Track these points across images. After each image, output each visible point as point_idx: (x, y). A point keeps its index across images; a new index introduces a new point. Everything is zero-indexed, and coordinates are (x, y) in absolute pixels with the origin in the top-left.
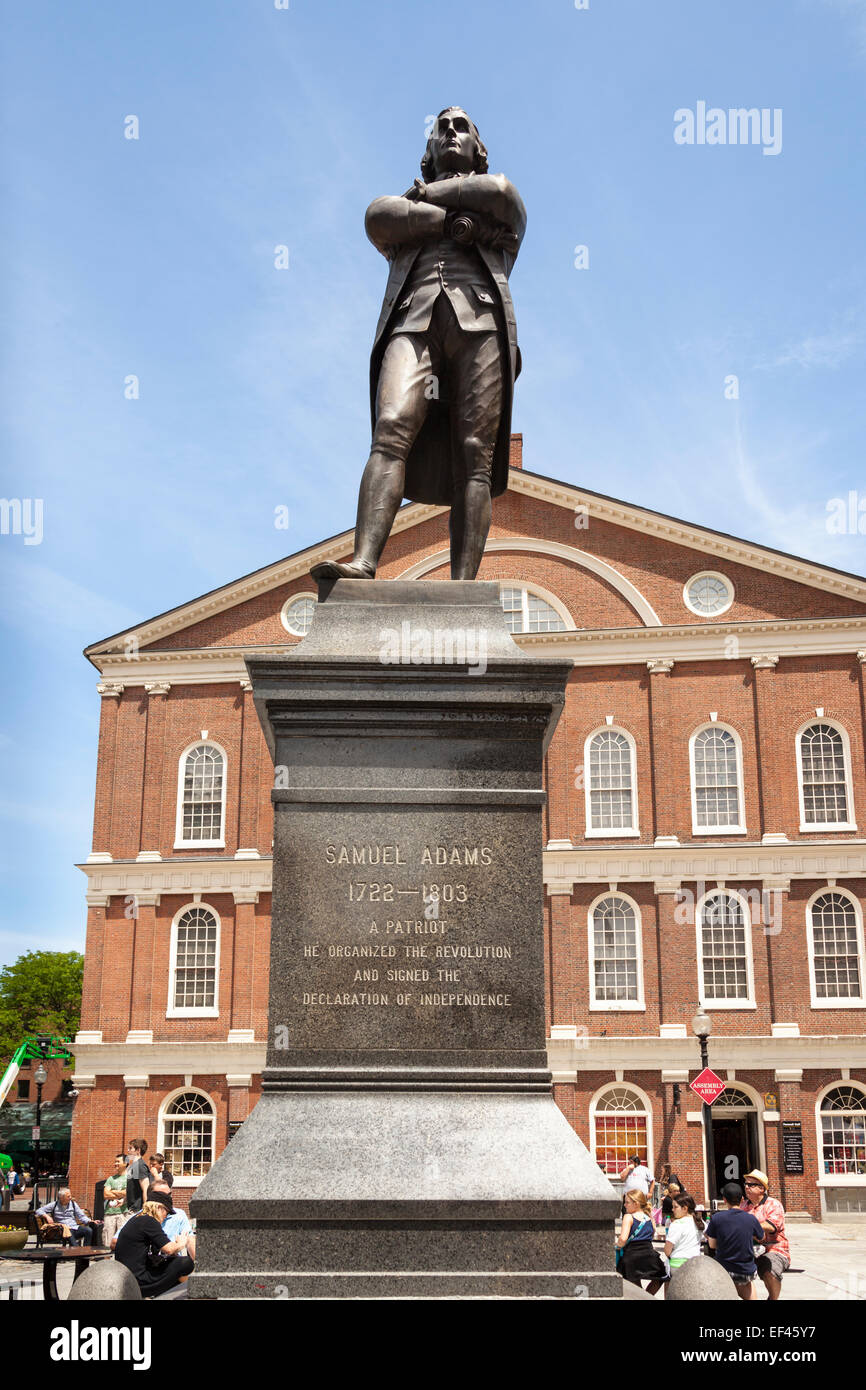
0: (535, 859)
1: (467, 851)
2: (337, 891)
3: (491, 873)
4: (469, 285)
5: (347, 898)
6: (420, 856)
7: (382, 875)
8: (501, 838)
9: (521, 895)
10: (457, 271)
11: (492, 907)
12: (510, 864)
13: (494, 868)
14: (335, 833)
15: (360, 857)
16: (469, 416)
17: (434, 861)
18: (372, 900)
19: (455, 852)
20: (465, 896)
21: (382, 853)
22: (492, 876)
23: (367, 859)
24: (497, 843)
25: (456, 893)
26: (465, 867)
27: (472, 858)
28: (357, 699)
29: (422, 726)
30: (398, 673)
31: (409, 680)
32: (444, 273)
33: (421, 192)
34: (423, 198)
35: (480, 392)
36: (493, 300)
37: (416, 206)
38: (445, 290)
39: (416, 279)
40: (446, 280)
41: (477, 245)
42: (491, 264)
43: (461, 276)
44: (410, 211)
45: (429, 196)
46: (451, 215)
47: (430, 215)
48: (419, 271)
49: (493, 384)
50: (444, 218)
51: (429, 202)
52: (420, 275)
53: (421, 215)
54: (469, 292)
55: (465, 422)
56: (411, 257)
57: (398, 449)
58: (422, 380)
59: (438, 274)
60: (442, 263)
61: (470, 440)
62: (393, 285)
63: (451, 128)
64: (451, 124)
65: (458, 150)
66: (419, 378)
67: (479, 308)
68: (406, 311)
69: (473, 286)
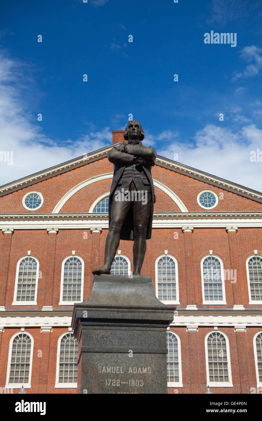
0: (165, 372)
1: (143, 369)
2: (102, 382)
3: (151, 376)
4: (141, 179)
5: (105, 385)
6: (128, 370)
7: (116, 376)
8: (154, 365)
9: (160, 384)
10: (137, 174)
11: (151, 388)
12: (157, 373)
13: (152, 375)
14: (101, 362)
15: (109, 370)
16: (140, 218)
17: (133, 372)
18: (113, 385)
19: (140, 369)
20: (143, 384)
21: (116, 369)
22: (151, 377)
23: (111, 371)
24: (153, 367)
25: (140, 383)
26: (142, 374)
27: (145, 371)
28: (109, 318)
29: (129, 326)
30: (122, 310)
31: (126, 312)
32: (133, 175)
33: (126, 151)
34: (126, 152)
35: (144, 211)
36: (148, 183)
37: (125, 155)
38: (133, 180)
39: (124, 175)
40: (133, 177)
41: (143, 166)
42: (147, 172)
43: (138, 176)
44: (123, 157)
45: (128, 152)
46: (135, 158)
47: (129, 158)
48: (125, 173)
49: (148, 208)
50: (133, 159)
51: (129, 154)
52: (125, 174)
53: (126, 158)
54: (141, 181)
55: (138, 220)
56: (123, 168)
57: (118, 230)
58: (126, 208)
59: (131, 175)
60: (132, 172)
61: (140, 225)
62: (116, 176)
63: (134, 128)
64: (134, 126)
65: (136, 134)
66: (125, 207)
67: (143, 186)
68: (121, 185)
69: (142, 179)
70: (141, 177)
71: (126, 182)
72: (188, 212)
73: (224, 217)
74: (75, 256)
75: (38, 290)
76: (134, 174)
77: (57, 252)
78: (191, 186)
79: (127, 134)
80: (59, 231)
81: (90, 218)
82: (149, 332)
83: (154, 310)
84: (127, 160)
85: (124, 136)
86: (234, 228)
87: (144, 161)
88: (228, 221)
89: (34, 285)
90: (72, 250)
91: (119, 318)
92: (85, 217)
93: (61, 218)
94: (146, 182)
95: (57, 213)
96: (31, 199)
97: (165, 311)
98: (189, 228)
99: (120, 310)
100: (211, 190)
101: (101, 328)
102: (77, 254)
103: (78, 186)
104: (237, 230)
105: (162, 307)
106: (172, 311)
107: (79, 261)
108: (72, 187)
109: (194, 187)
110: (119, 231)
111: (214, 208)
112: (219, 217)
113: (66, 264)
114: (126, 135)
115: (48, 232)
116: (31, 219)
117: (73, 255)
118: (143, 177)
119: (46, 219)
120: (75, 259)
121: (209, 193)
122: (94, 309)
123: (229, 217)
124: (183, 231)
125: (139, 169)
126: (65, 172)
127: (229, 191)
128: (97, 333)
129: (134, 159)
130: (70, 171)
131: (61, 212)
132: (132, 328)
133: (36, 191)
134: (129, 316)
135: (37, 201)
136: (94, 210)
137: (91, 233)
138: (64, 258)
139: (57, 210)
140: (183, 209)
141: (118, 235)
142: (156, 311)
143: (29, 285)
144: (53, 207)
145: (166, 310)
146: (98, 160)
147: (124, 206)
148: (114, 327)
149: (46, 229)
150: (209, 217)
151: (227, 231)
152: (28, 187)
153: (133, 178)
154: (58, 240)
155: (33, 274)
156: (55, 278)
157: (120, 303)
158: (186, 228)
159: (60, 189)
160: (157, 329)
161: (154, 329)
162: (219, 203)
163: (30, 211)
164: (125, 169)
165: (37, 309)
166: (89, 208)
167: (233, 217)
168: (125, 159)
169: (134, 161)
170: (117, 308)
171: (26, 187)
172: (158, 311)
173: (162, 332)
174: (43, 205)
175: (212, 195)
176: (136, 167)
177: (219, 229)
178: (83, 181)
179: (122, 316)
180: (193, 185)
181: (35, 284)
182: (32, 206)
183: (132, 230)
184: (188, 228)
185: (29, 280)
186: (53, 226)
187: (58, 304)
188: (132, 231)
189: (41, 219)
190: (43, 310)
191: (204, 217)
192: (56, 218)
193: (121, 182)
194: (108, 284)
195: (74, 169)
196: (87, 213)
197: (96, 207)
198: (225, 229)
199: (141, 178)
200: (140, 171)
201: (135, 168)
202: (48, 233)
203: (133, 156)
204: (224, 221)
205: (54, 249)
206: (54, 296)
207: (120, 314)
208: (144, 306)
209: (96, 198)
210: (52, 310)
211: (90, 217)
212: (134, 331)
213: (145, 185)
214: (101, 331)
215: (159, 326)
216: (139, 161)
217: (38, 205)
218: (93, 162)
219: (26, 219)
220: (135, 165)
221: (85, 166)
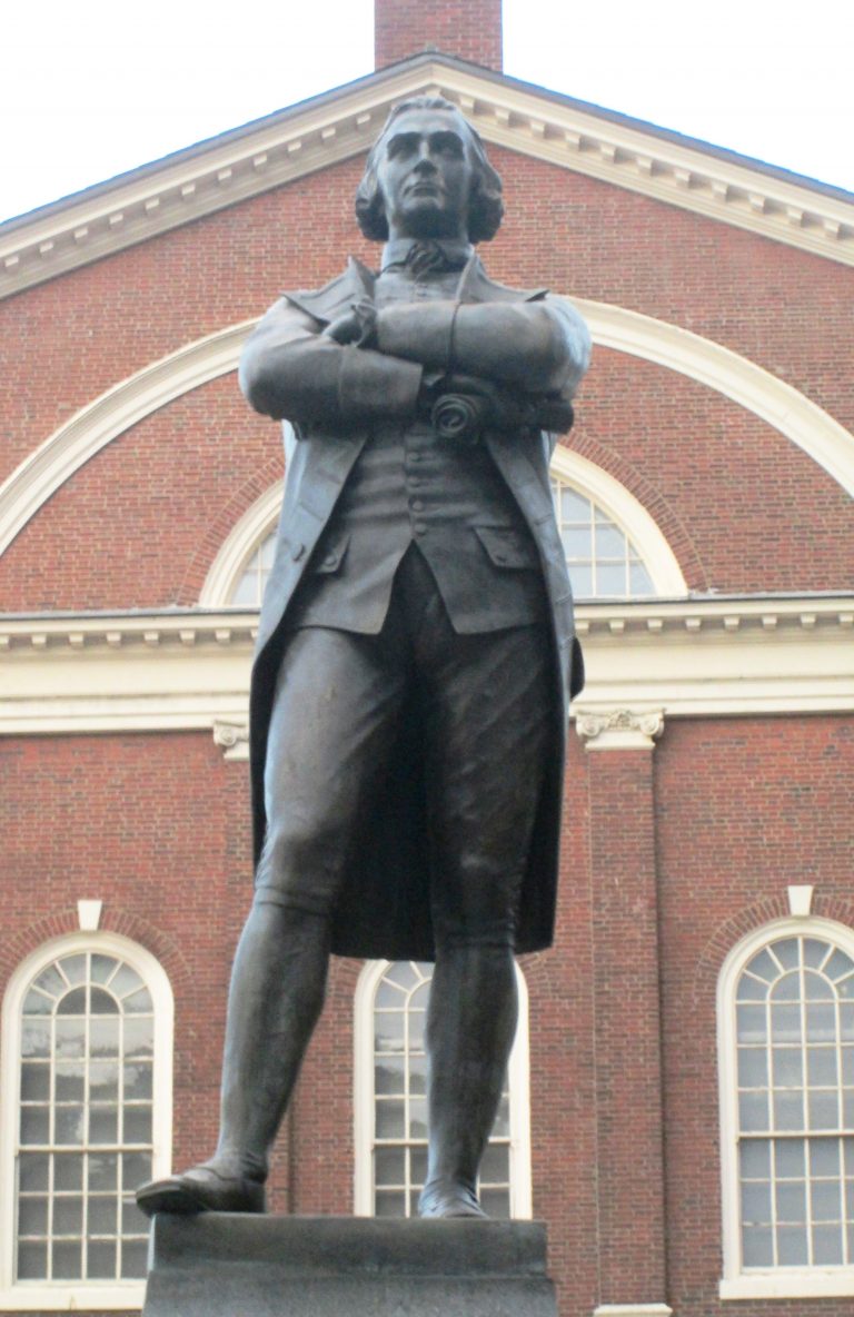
10: (444, 498)
16: (468, 810)
32: (417, 505)
33: (370, 331)
36: (521, 560)
37: (359, 360)
38: (419, 542)
39: (357, 502)
40: (421, 520)
41: (490, 442)
43: (453, 509)
44: (346, 378)
45: (384, 342)
46: (431, 381)
47: (388, 382)
48: (361, 488)
50: (416, 389)
51: (385, 352)
52: (365, 499)
53: (369, 386)
54: (471, 546)
56: (345, 457)
57: (315, 897)
58: (370, 737)
59: (401, 506)
60: (412, 481)
62: (303, 511)
63: (426, 155)
64: (424, 143)
65: (441, 201)
67: (491, 577)
68: (339, 574)
69: (479, 532)
70: (473, 515)
71: (368, 558)
74: (103, 945)
76: (426, 499)
79: (381, 198)
84: (377, 399)
85: (360, 213)
87: (494, 399)
90: (75, 897)
92: (170, 639)
102: (112, 924)
107: (130, 975)
110: (320, 906)
113: (32, 1005)
114: (371, 207)
117: (89, 936)
118: (484, 517)
120: (102, 962)
129: (425, 392)
136: (243, 586)
137: (222, 763)
141: (313, 932)
147: (358, 724)
153: (421, 527)
164: (363, 462)
166: (203, 568)
168: (358, 392)
169: (424, 407)
176: (440, 447)
178: (154, 365)
193: (333, 556)
196: (185, 609)
199: (472, 523)
201: (431, 455)
203: (419, 368)
213: (500, 574)
216: (462, 405)
220: (429, 436)
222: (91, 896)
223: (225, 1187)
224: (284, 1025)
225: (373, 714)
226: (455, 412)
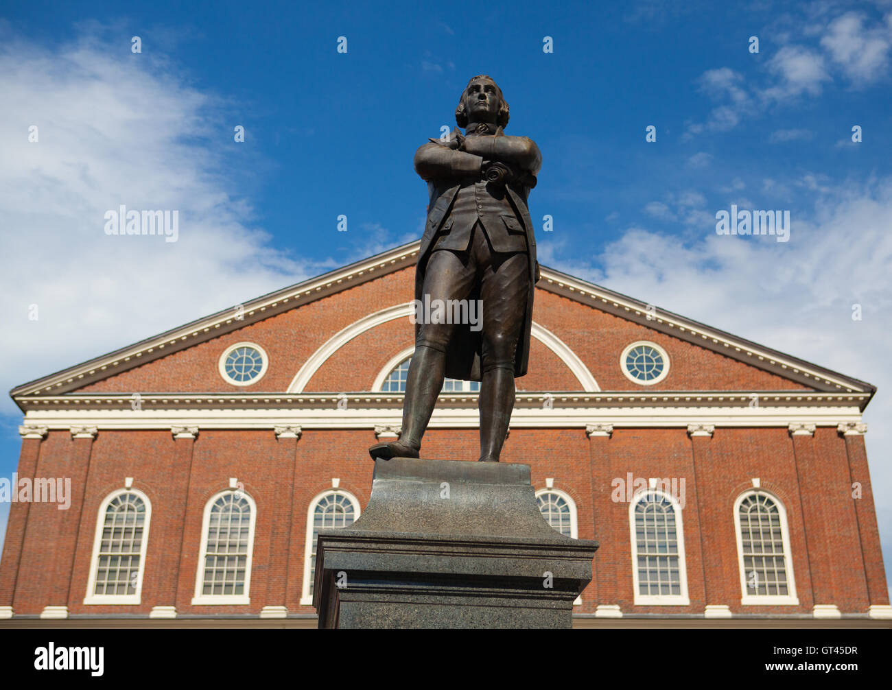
4: (500, 216)
10: (489, 204)
16: (497, 318)
28: (415, 571)
29: (469, 595)
30: (450, 549)
31: (459, 555)
33: (462, 144)
34: (464, 149)
35: (509, 299)
36: (519, 228)
37: (458, 155)
38: (481, 218)
39: (456, 207)
40: (481, 212)
41: (507, 186)
42: (517, 200)
43: (494, 208)
44: (454, 160)
45: (468, 148)
46: (485, 162)
47: (469, 162)
48: (458, 201)
49: (519, 293)
50: (480, 165)
51: (469, 152)
52: (459, 205)
53: (463, 162)
54: (500, 221)
55: (494, 321)
56: (453, 190)
57: (441, 345)
58: (462, 289)
59: (475, 207)
60: (478, 198)
61: (500, 336)
62: (436, 210)
63: (483, 92)
64: (482, 88)
65: (487, 109)
66: (459, 287)
67: (507, 234)
68: (448, 232)
69: (504, 217)
70: (501, 211)
71: (461, 225)
72: (599, 390)
73: (683, 403)
74: (340, 492)
75: (253, 570)
76: (483, 204)
77: (298, 481)
78: (608, 332)
79: (465, 110)
80: (304, 432)
81: (373, 404)
82: (524, 611)
83: (537, 552)
84: (465, 168)
86: (705, 428)
87: (509, 170)
88: (693, 411)
89: (243, 558)
90: (332, 477)
91: (440, 570)
92: (362, 401)
93: (306, 404)
94: (514, 224)
95: (300, 393)
96: (240, 360)
97: (569, 553)
98: (603, 428)
99: (445, 549)
100: (652, 341)
101: (393, 598)
102: (343, 486)
103: (348, 330)
104: (713, 433)
105: (561, 543)
106: (586, 554)
107: (347, 502)
108: (334, 334)
109: (613, 334)
110: (442, 348)
111: (660, 382)
112: (671, 402)
113: (317, 509)
114: (462, 114)
115: (278, 435)
116: (238, 405)
117: (335, 490)
118: (505, 212)
119: (272, 404)
120: (339, 498)
121: (648, 349)
122: (374, 546)
123: (694, 403)
124: (588, 433)
125: (497, 191)
126: (319, 300)
127: (693, 344)
128: (379, 613)
129: (483, 167)
130: (329, 296)
131: (308, 389)
132: (476, 600)
133: (250, 341)
134: (469, 565)
135: (254, 364)
136: (385, 385)
137: (377, 438)
138: (313, 496)
139: (297, 386)
140: (589, 384)
141: (439, 358)
142: (544, 553)
143: (231, 559)
144: (290, 379)
145: (571, 550)
146: (393, 273)
147: (457, 283)
148: (427, 597)
149: (273, 429)
150: (649, 402)
151: (689, 434)
152: (233, 333)
153: (481, 214)
154: (300, 453)
155: (241, 532)
156: (292, 543)
157: (445, 533)
158: (596, 428)
159: (306, 337)
160: (546, 603)
161: (539, 603)
162: (670, 369)
163: (237, 388)
164: (460, 192)
165: (250, 613)
166: (373, 380)
167: (705, 402)
168: (459, 165)
169: (483, 172)
170: (436, 545)
171: (229, 333)
172: (549, 553)
173: (560, 612)
174: (266, 373)
175: (656, 353)
176: (489, 187)
177: (671, 431)
178: (360, 321)
179: (451, 565)
180: (611, 330)
181: (245, 556)
182: (241, 376)
183: (476, 354)
184: (600, 426)
185: (232, 546)
186: (287, 422)
187: (298, 602)
188: (477, 358)
189: (261, 404)
190: (263, 616)
191: (637, 403)
192: (295, 404)
193: (448, 224)
194: (413, 482)
195: (339, 292)
196: (367, 392)
197: (387, 378)
198: (685, 431)
199: (501, 214)
200: (499, 198)
201: (485, 189)
202: (277, 439)
203: (481, 158)
204: (682, 411)
205: (290, 475)
206: (290, 584)
207: (445, 560)
208: (511, 539)
209: (388, 359)
210: (284, 616)
211: (373, 401)
212: (482, 609)
213: (512, 232)
214: (392, 606)
215: (550, 594)
216: (497, 170)
217: (254, 375)
218: (382, 276)
219: (227, 405)
220: (484, 183)
221: (365, 285)
222: (336, 477)
223: (406, 449)
224: (427, 391)
225: (463, 280)
226: (496, 173)
